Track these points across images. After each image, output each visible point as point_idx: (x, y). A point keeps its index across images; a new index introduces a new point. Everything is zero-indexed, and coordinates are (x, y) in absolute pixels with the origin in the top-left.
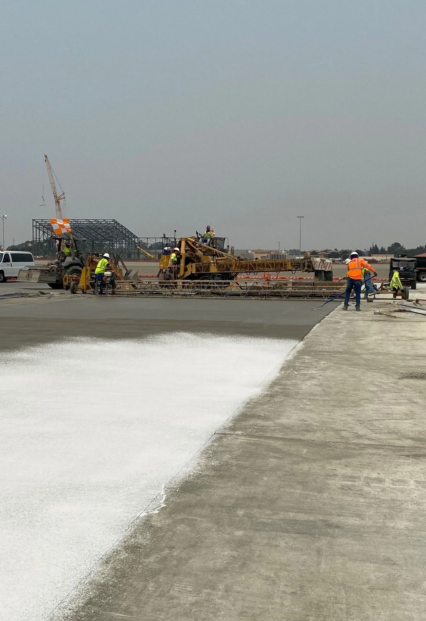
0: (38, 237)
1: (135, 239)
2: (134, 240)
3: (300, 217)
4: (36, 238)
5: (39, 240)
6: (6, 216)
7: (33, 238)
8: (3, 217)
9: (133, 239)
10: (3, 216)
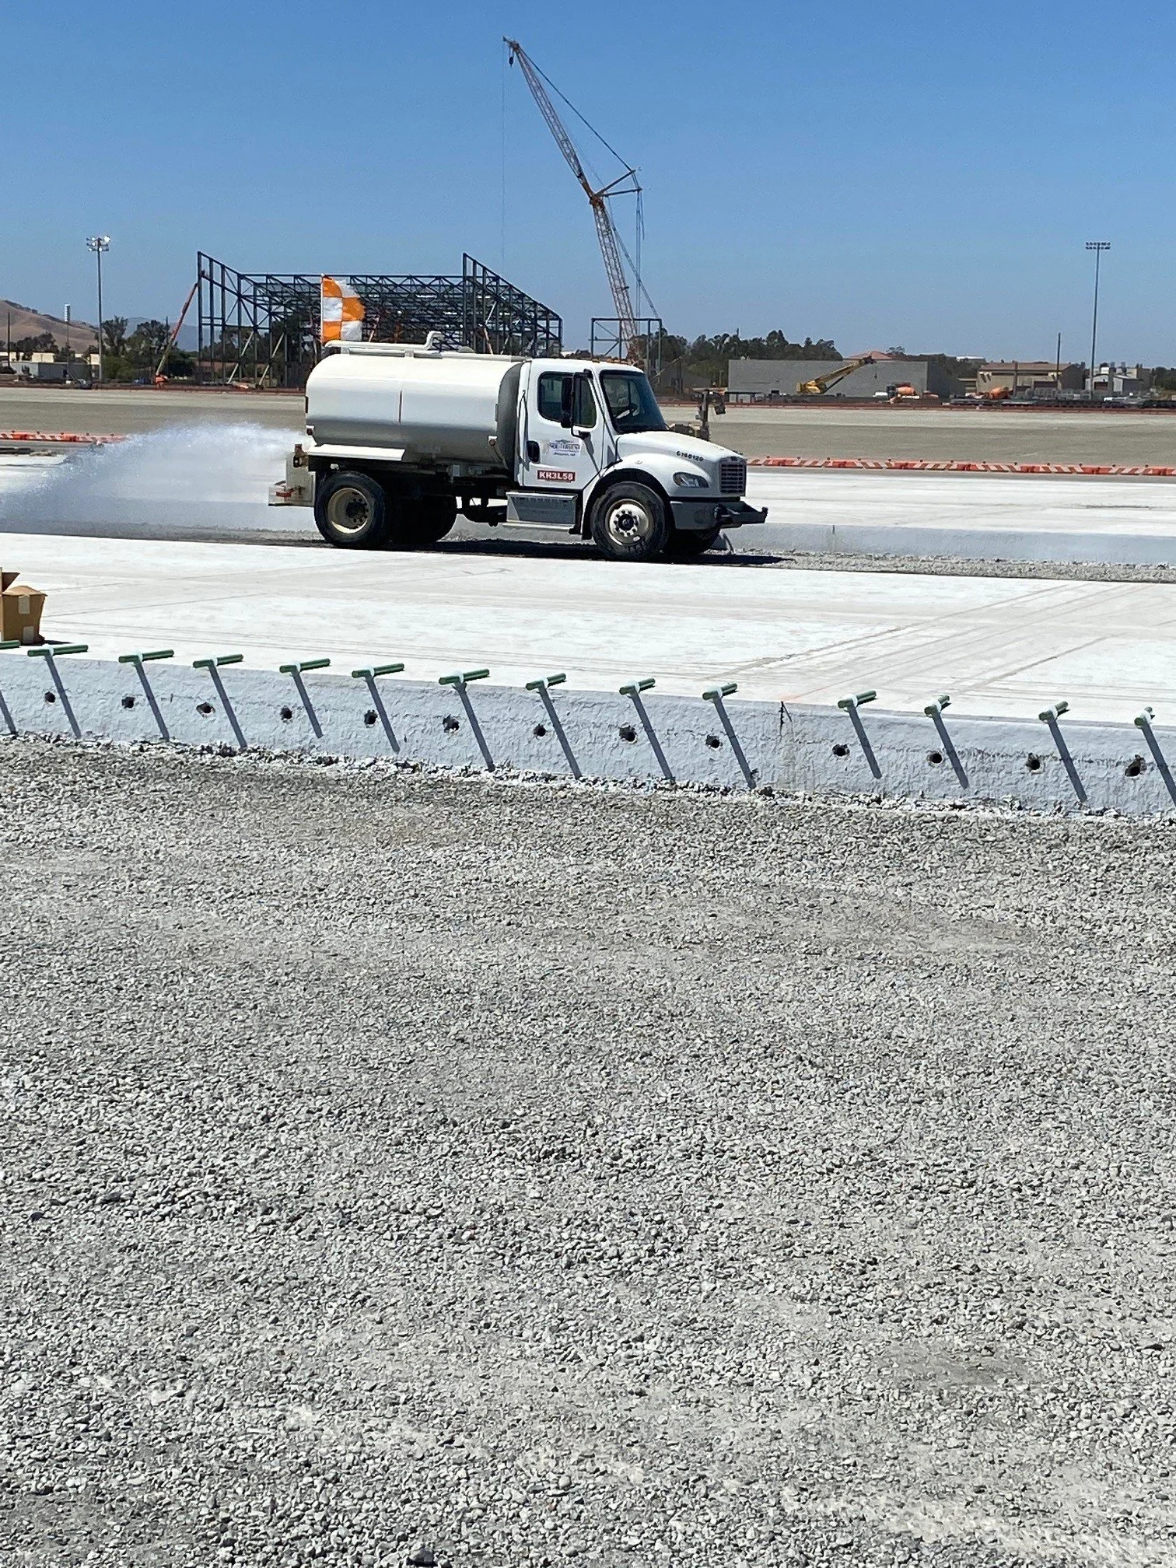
0: (218, 314)
1: (548, 324)
2: (544, 325)
3: (1099, 246)
4: (212, 318)
5: (224, 325)
6: (107, 239)
7: (200, 317)
8: (99, 245)
9: (542, 323)
10: (99, 240)
